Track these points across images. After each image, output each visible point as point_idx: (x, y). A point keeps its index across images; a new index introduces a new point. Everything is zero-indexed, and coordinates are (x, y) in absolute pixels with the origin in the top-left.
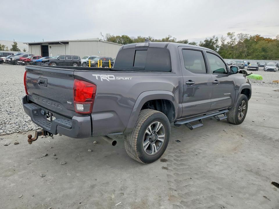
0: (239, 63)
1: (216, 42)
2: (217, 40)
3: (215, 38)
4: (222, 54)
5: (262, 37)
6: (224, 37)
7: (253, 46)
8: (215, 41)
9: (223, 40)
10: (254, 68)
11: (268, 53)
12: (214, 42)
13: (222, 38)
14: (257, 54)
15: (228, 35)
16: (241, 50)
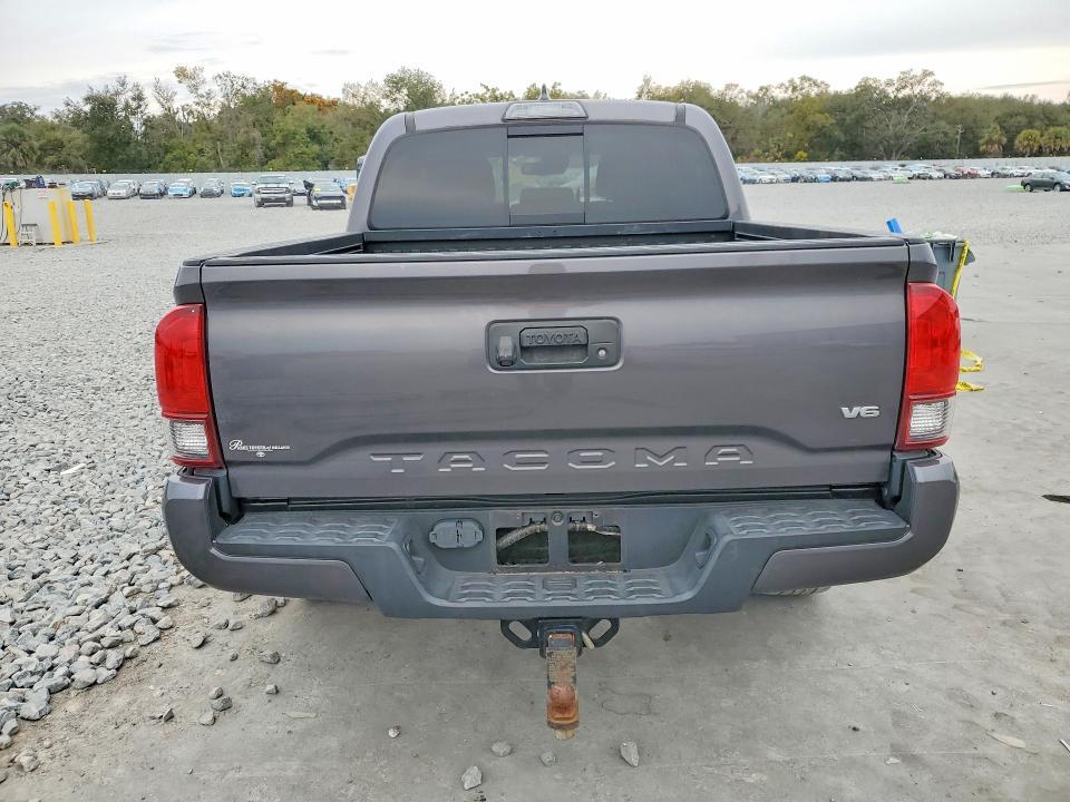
0: (276, 186)
1: (139, 106)
2: (139, 98)
3: (130, 86)
4: (175, 153)
5: (293, 92)
6: (163, 84)
7: (278, 122)
8: (134, 99)
9: (165, 97)
10: (335, 202)
11: (327, 148)
12: (127, 106)
13: (158, 88)
14: (297, 151)
15: (178, 76)
16: (241, 138)
